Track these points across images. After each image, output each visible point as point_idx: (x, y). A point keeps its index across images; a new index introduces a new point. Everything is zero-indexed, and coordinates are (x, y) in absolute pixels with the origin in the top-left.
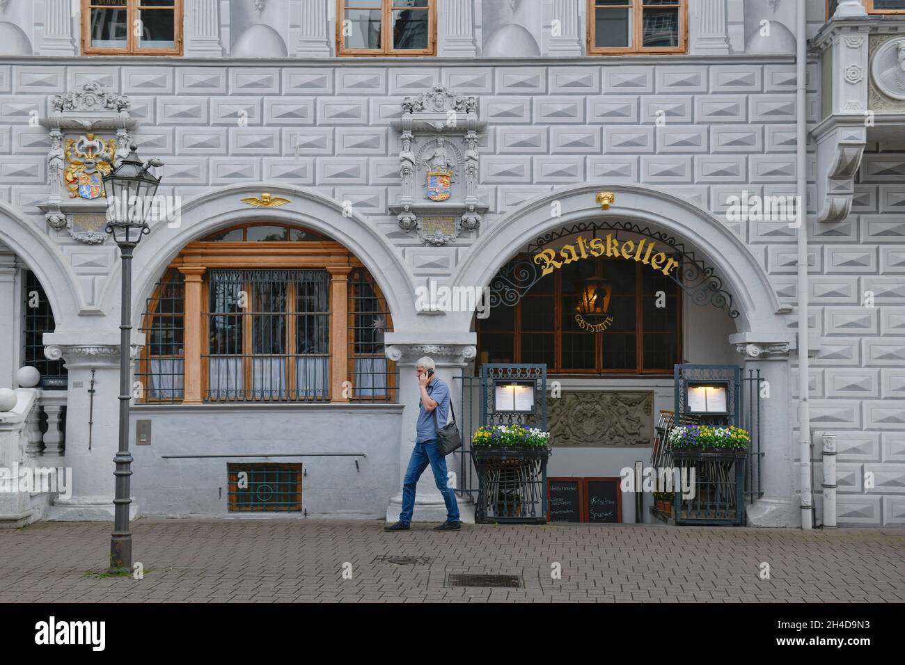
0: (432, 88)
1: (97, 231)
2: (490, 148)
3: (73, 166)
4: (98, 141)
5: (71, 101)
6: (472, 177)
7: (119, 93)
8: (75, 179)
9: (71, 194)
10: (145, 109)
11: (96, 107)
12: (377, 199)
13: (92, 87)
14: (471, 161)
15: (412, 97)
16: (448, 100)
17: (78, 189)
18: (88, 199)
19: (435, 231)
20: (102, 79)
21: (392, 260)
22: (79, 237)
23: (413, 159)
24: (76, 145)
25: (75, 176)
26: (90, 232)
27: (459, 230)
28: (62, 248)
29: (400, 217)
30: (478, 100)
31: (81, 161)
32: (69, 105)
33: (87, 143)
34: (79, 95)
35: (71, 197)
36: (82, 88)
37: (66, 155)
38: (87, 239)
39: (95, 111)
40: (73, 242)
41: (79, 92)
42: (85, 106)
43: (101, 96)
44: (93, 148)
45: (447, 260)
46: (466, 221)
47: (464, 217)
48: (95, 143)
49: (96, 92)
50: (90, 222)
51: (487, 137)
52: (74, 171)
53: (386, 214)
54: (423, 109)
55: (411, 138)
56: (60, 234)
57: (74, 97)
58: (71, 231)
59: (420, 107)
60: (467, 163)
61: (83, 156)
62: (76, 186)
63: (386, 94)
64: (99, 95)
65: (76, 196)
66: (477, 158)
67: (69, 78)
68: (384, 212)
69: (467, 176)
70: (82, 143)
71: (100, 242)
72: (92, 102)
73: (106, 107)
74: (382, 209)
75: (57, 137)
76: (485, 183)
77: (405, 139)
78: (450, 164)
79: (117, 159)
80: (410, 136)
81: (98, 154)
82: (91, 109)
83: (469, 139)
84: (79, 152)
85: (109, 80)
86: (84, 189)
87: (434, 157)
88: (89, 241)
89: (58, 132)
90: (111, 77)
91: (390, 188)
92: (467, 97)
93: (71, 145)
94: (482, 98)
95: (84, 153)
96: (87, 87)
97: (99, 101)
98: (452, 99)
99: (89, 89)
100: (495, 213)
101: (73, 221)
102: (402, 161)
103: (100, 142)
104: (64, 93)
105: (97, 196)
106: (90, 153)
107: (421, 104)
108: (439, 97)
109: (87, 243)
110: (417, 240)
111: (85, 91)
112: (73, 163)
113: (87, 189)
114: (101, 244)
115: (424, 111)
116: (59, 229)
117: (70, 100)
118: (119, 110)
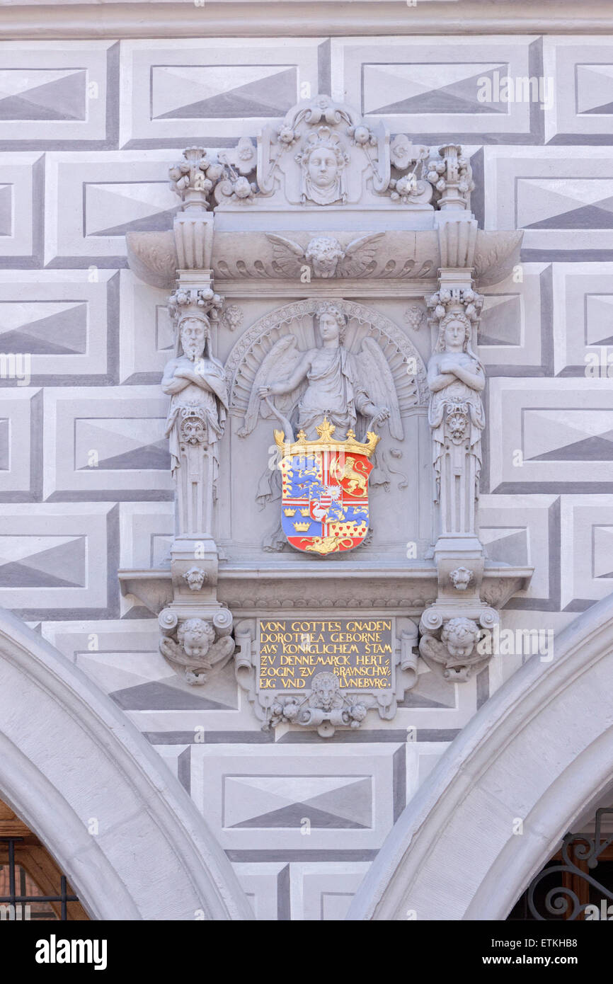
0: (292, 113)
2: (526, 350)
6: (458, 453)
12: (74, 552)
14: (458, 391)
15: (212, 152)
16: (359, 158)
19: (309, 680)
21: (139, 794)
23: (217, 385)
27: (410, 670)
29: (168, 616)
30: (477, 161)
45: (358, 795)
46: (438, 635)
47: (430, 617)
51: (513, 309)
53: (111, 612)
54: (257, 191)
55: (209, 302)
59: (243, 185)
60: (438, 402)
63: (111, 143)
66: (478, 380)
68: (102, 603)
69: (438, 451)
74: (95, 591)
76: (509, 488)
77: (186, 305)
78: (369, 409)
80: (208, 292)
83: (446, 305)
87: (305, 380)
91: (128, 511)
92: (434, 150)
94: (492, 154)
98: (372, 153)
100: (551, 605)
102: (175, 393)
107: (252, 176)
108: (323, 148)
110: (240, 717)
115: (260, 203)
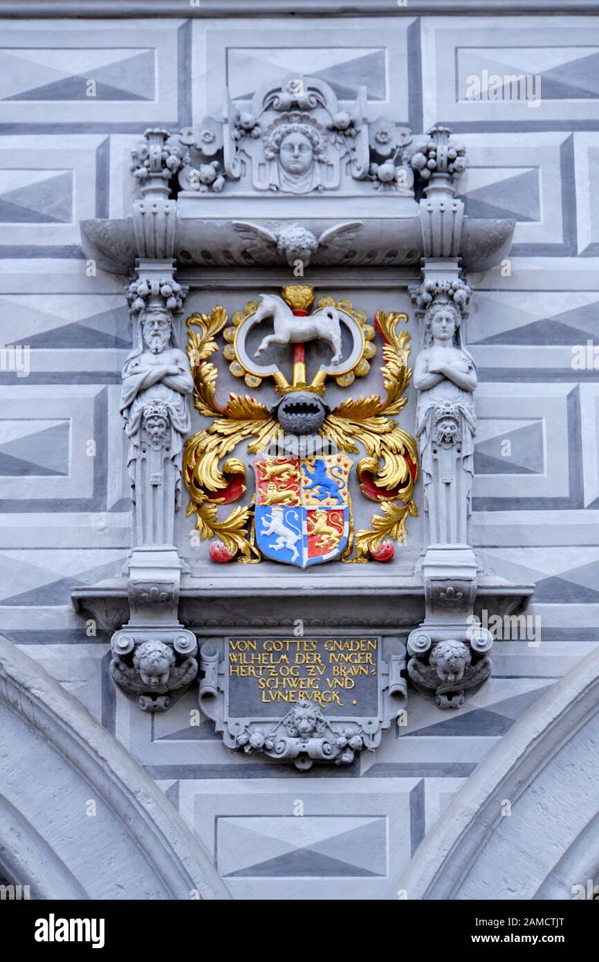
1: (334, 709)
3: (220, 426)
4: (336, 314)
5: (219, 155)
7: (415, 123)
8: (233, 479)
9: (218, 545)
10: (525, 186)
11: (318, 177)
13: (301, 95)
17: (248, 524)
18: (295, 567)
20: (338, 70)
22: (256, 739)
24: (239, 336)
25: (235, 464)
26: (304, 713)
28: (174, 790)
31: (262, 401)
32: (208, 170)
33: (288, 326)
34: (247, 131)
35: (219, 560)
36: (257, 103)
37: (198, 377)
38: (294, 745)
39: (318, 193)
40: (223, 760)
41: (247, 117)
42: (272, 175)
43: (344, 130)
44: (314, 347)
48: (324, 324)
49: (322, 117)
50: (304, 670)
52: (228, 445)
56: (165, 723)
57: (226, 138)
58: (219, 712)
61: (269, 381)
62: (238, 514)
64: (334, 129)
65: (240, 554)
67: (199, 65)
70: (266, 324)
71: (348, 757)
72: (306, 156)
73: (368, 177)
75: (164, 299)
79: (426, 389)
81: (331, 370)
82: (301, 186)
84: (250, 366)
85: (371, 70)
86: (275, 522)
88: (303, 756)
89: (169, 278)
90: (379, 58)
93: (219, 337)
95: (272, 370)
96: (285, 97)
97: (333, 155)
99: (295, 105)
101: (225, 666)
103: (342, 323)
104: (177, 125)
105: (334, 553)
106: (299, 370)
109: (291, 765)
111: (272, 116)
112: (225, 415)
113: (289, 522)
114: (347, 769)
116: (161, 701)
117: (209, 151)
118: (420, 187)
